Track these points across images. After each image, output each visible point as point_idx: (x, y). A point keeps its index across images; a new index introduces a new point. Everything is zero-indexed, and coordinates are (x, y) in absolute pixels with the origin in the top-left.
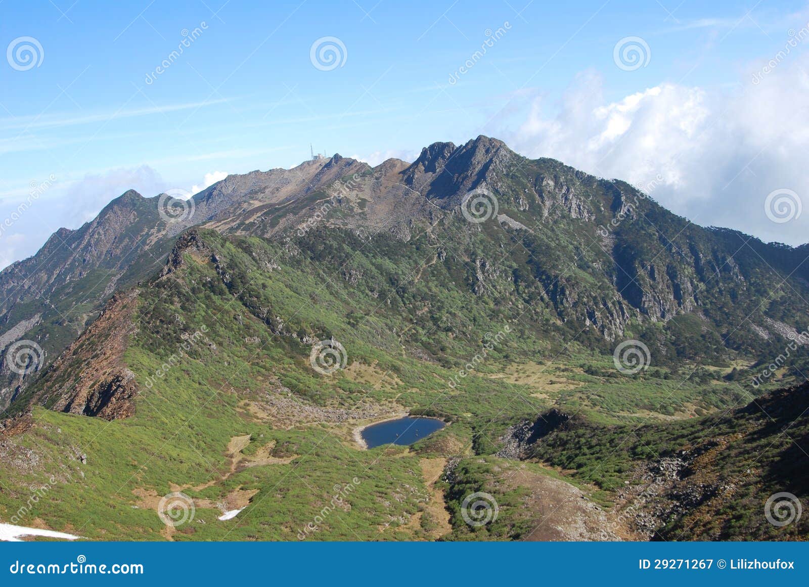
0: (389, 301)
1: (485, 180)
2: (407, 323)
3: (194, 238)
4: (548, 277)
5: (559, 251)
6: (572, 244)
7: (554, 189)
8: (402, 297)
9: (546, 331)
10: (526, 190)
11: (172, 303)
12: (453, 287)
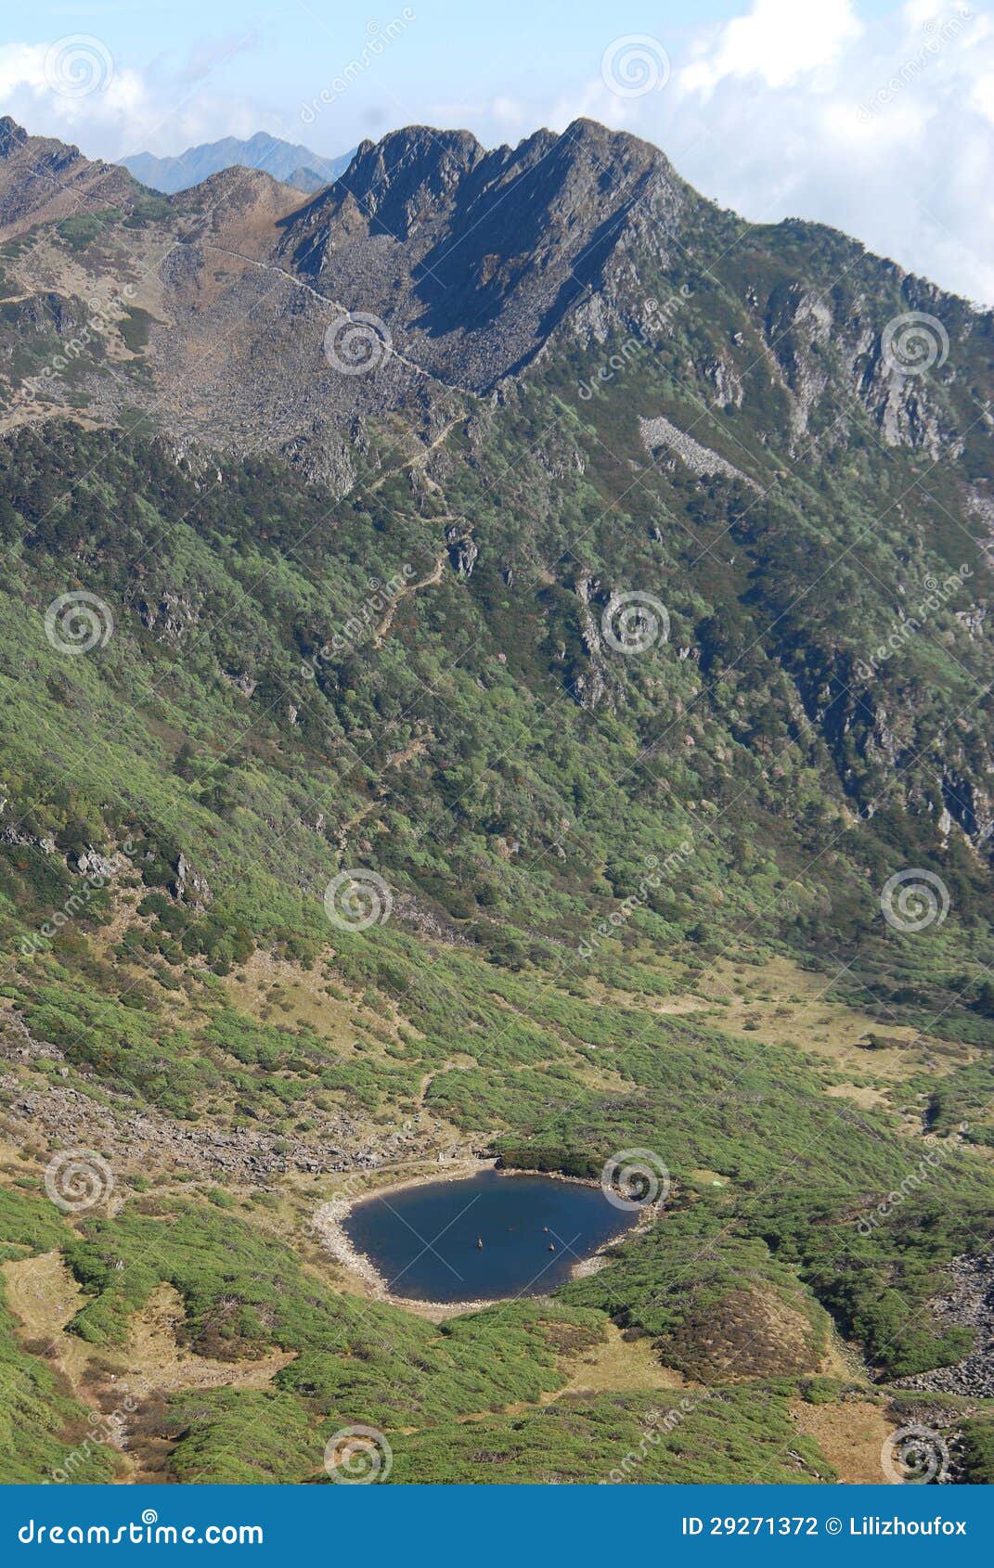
0: (294, 714)
1: (599, 288)
2: (356, 797)
4: (816, 656)
5: (848, 563)
6: (887, 540)
7: (833, 337)
8: (339, 700)
9: (811, 848)
10: (738, 336)
12: (500, 672)
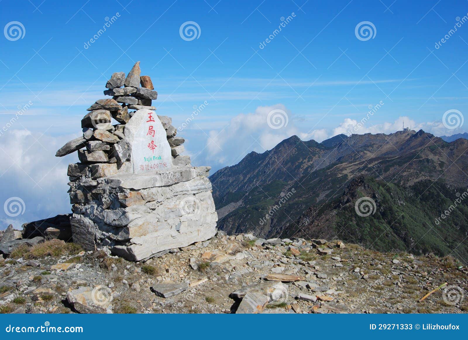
3: (363, 182)
11: (351, 221)
